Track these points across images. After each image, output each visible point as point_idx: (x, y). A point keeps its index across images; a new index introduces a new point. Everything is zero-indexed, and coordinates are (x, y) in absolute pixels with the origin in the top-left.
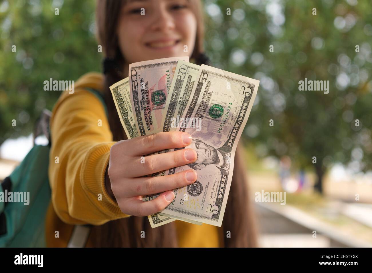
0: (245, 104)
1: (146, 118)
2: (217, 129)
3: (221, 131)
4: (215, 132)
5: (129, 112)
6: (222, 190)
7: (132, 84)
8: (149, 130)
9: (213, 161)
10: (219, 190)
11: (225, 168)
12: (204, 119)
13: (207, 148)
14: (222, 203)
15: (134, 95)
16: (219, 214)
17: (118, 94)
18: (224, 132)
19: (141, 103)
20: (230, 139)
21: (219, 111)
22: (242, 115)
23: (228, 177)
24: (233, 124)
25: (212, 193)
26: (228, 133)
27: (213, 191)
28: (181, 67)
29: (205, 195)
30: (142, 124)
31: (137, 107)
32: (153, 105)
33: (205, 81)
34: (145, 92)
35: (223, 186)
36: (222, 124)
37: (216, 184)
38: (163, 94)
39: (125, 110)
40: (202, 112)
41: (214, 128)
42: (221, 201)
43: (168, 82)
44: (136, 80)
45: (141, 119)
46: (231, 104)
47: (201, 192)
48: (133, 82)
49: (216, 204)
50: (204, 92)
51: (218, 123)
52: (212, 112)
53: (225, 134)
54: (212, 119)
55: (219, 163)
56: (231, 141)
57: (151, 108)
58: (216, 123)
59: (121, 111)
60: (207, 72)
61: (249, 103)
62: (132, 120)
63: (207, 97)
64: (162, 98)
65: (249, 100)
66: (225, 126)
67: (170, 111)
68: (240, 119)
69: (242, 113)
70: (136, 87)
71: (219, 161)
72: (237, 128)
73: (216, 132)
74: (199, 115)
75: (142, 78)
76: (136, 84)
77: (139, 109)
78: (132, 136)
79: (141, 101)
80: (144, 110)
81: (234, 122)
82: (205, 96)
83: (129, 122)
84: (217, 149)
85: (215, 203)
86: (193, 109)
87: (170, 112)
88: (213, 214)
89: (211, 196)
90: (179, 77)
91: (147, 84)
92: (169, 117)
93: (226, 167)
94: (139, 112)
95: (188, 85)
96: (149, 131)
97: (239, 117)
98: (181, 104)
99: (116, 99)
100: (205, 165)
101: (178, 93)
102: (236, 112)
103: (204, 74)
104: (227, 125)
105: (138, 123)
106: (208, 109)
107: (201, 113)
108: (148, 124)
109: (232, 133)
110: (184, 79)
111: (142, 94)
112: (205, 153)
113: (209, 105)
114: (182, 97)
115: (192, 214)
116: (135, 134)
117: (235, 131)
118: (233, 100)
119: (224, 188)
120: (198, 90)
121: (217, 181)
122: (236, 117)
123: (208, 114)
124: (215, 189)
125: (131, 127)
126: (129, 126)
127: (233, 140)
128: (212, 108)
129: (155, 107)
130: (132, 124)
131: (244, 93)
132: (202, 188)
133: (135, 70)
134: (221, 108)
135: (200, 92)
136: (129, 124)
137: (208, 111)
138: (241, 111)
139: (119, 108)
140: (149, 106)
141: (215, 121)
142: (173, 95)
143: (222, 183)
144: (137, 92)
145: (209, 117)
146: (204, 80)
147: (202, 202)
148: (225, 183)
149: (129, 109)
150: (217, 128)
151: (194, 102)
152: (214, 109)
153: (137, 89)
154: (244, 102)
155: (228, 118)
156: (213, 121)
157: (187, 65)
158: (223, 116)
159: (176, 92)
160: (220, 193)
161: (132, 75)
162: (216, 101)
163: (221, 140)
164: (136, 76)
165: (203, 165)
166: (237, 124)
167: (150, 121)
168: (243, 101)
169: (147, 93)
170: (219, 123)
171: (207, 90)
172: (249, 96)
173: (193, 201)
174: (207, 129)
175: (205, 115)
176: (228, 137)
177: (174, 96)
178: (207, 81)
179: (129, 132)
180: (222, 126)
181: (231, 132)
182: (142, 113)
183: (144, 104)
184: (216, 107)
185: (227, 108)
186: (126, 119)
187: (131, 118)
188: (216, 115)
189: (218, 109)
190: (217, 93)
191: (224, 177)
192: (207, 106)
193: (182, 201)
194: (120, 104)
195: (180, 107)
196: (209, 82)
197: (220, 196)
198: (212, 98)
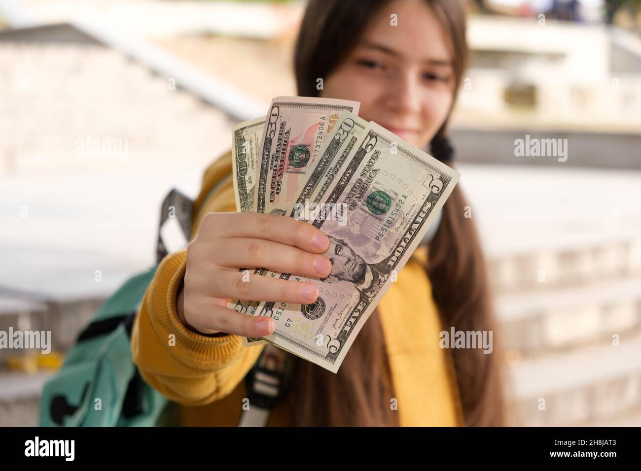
0: (429, 205)
1: (272, 183)
2: (376, 233)
3: (381, 238)
4: (372, 237)
5: (250, 169)
6: (353, 320)
7: (268, 128)
8: (271, 201)
9: (354, 278)
10: (349, 319)
11: (368, 294)
12: (357, 210)
13: (353, 258)
14: (347, 338)
15: (265, 144)
16: (339, 354)
17: (241, 140)
18: (386, 242)
19: (273, 158)
20: (393, 255)
21: (384, 203)
22: (419, 220)
23: (368, 307)
24: (402, 231)
25: (337, 320)
26: (392, 245)
27: (339, 318)
28: (346, 121)
29: (326, 321)
30: (264, 191)
31: (265, 163)
32: (289, 165)
33: (372, 149)
34: (283, 143)
35: (356, 314)
36: (384, 227)
37: (347, 310)
38: (307, 152)
39: (245, 165)
40: (356, 197)
41: (371, 230)
42: (346, 336)
43: (319, 135)
44: (275, 123)
45: (265, 182)
46: (405, 197)
47: (321, 314)
48: (270, 125)
49: (338, 339)
50: (366, 166)
51: (380, 225)
52: (372, 201)
53: (387, 245)
54: (370, 214)
55: (362, 284)
56: (394, 258)
57: (285, 169)
58: (376, 222)
59: (239, 165)
60: (377, 135)
61: (435, 204)
62: (250, 182)
63: (368, 176)
64: (304, 157)
65: (437, 200)
66: (389, 232)
67: (311, 184)
68: (416, 226)
69: (420, 216)
70: (273, 133)
71: (363, 281)
72: (408, 241)
73: (374, 238)
74: (351, 202)
75: (285, 122)
76: (273, 128)
77: (267, 167)
78: (244, 206)
79: (273, 155)
80: (275, 170)
81: (404, 229)
82: (366, 172)
83: (245, 183)
84: (368, 264)
85: (337, 336)
86: (344, 188)
87: (310, 186)
88: (330, 351)
89: (334, 325)
90: (338, 136)
91: (288, 132)
92: (305, 193)
93: (371, 293)
94: (266, 171)
95: (348, 151)
96: (271, 203)
97: (414, 222)
98: (329, 178)
99: (236, 146)
100: (340, 280)
101: (329, 159)
102: (411, 213)
103: (372, 137)
104: (392, 230)
105: (259, 187)
106: (365, 196)
107: (354, 198)
108: (272, 193)
109: (398, 247)
110: (344, 140)
111: (278, 145)
112: (345, 265)
113: (369, 190)
114: (333, 167)
115: (299, 345)
116: (249, 204)
117: (403, 244)
118: (410, 192)
119: (357, 319)
120: (357, 160)
121: (350, 306)
122: (409, 221)
123: (365, 203)
124: (343, 316)
125: (246, 193)
126: (243, 190)
127: (399, 259)
128: (373, 195)
129: (291, 168)
130: (249, 187)
131: (431, 186)
132: (324, 310)
133: (278, 107)
134: (387, 199)
135: (359, 163)
136: (244, 187)
137: (366, 199)
138: (419, 213)
139: (237, 161)
140: (282, 166)
141: (375, 219)
142: (321, 161)
143: (357, 310)
144: (271, 141)
145: (366, 208)
146: (370, 147)
147: (319, 330)
148: (361, 313)
149: (251, 165)
150: (375, 231)
151: (346, 178)
152: (376, 198)
153: (272, 135)
154: (427, 200)
155: (396, 218)
156: (372, 218)
157: (354, 120)
158: (389, 214)
159: (327, 157)
160: (349, 323)
161: (272, 113)
162: (382, 185)
163: (379, 253)
164: (276, 117)
165: (337, 278)
166: (408, 233)
167: (278, 189)
168: (426, 198)
169: (286, 145)
170: (380, 223)
171: (371, 164)
172: (438, 194)
173: (305, 325)
174: (360, 228)
175: (359, 204)
176: (390, 252)
177: (323, 163)
178: (374, 150)
179: (241, 199)
180: (385, 231)
181: (397, 243)
182: (270, 173)
183: (276, 161)
184: (379, 196)
185: (398, 202)
186: (242, 178)
187: (249, 179)
188: (378, 209)
189: (381, 199)
190: (385, 173)
191: (363, 304)
192: (366, 189)
193: (289, 322)
194: (240, 155)
195: (327, 181)
196: (377, 152)
197: (347, 328)
198: (375, 179)
